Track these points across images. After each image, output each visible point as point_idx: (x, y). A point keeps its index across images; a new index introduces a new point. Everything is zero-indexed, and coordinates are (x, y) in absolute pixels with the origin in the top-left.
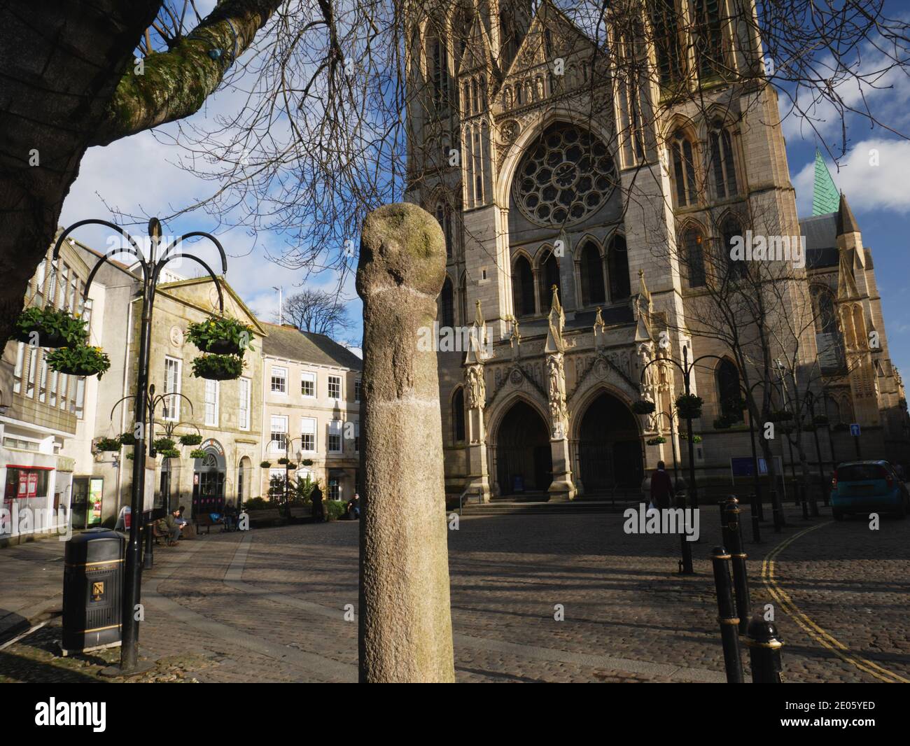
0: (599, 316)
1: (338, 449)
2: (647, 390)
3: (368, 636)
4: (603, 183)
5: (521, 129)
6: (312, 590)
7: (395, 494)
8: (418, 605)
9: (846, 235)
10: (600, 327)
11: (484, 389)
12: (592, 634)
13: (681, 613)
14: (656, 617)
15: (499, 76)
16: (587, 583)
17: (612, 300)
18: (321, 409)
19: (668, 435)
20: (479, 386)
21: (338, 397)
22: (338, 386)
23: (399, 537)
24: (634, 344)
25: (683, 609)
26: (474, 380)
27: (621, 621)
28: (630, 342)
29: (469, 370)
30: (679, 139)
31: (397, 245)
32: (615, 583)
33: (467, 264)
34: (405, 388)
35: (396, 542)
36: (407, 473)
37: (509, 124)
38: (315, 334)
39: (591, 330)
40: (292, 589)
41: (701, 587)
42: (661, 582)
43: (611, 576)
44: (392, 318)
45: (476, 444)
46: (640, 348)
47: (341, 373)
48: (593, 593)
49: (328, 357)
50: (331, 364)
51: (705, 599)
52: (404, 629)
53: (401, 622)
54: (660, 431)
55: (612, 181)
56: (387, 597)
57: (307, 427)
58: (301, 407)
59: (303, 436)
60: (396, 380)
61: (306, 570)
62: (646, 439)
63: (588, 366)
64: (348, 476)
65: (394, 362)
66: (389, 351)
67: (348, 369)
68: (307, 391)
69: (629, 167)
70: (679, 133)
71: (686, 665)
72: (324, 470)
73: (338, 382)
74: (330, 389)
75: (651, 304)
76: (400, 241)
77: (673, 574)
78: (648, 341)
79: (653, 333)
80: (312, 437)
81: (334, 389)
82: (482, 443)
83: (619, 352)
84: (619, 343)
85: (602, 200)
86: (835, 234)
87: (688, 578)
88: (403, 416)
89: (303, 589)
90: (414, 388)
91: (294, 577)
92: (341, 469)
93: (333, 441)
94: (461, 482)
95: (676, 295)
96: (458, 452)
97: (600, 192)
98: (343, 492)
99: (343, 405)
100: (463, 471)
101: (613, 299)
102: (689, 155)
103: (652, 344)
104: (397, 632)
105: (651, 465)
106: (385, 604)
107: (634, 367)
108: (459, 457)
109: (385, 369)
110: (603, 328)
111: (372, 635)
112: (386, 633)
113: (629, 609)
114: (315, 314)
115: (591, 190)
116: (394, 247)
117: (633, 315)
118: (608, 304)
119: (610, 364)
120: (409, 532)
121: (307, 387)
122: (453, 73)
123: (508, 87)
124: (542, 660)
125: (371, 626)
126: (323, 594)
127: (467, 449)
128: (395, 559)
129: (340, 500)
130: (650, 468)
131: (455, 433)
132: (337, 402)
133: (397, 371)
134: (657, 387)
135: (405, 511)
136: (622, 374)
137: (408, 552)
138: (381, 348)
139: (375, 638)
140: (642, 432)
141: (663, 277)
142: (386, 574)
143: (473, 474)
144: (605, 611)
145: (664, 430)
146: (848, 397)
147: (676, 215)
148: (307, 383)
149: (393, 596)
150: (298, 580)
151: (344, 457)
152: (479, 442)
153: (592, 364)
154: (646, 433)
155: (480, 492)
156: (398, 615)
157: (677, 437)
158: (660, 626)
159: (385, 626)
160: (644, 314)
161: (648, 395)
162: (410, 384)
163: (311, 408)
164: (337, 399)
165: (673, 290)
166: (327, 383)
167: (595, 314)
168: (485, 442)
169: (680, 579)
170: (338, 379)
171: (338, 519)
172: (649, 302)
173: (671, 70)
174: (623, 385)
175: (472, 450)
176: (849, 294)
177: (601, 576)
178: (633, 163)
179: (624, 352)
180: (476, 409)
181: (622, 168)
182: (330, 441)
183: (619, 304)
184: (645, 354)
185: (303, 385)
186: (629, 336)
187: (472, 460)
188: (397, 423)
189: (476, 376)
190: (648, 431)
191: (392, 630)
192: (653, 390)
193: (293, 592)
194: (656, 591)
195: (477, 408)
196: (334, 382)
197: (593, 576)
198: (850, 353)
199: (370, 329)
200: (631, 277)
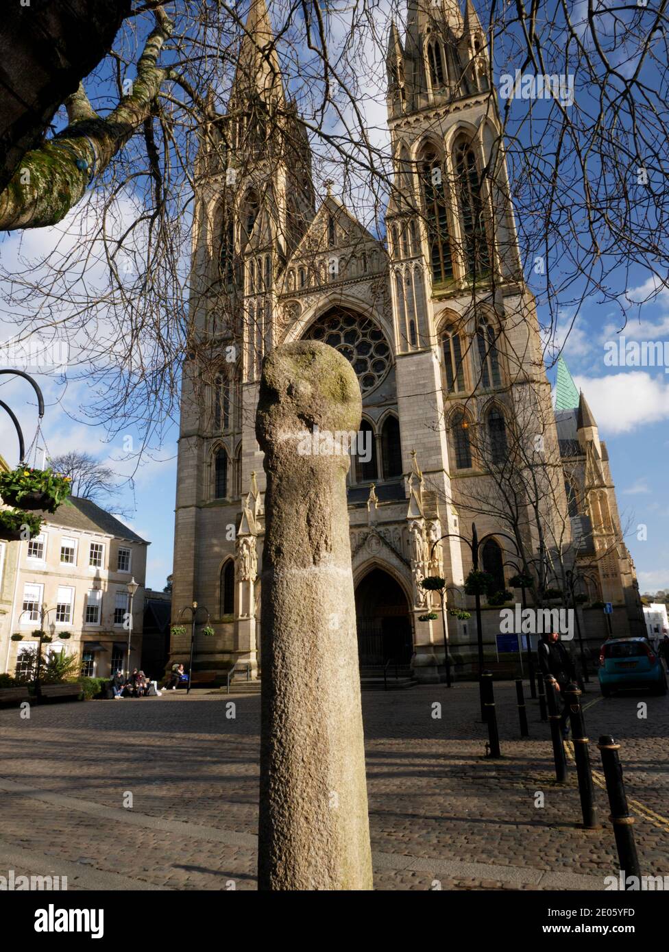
0: (373, 492)
1: (96, 621)
2: (418, 566)
3: (275, 873)
4: (378, 366)
5: (303, 309)
6: (89, 786)
7: (313, 684)
8: (343, 828)
9: (585, 429)
10: (373, 502)
11: (256, 562)
12: (428, 833)
13: (511, 803)
14: (488, 809)
15: (284, 260)
16: (395, 769)
17: (384, 478)
18: (80, 578)
19: (439, 611)
20: (251, 558)
21: (99, 565)
22: (100, 554)
23: (318, 740)
24: (406, 521)
25: (510, 798)
26: (246, 551)
27: (452, 815)
28: (403, 518)
29: (242, 541)
30: (450, 331)
31: (310, 387)
32: (425, 769)
33: (243, 434)
34: (323, 553)
35: (315, 745)
36: (327, 658)
37: (291, 304)
38: (77, 498)
39: (364, 506)
40: (62, 784)
41: (517, 772)
42: (473, 767)
43: (418, 761)
44: (306, 469)
45: (245, 618)
46: (412, 525)
47: (105, 540)
48: (409, 782)
49: (92, 522)
50: (92, 529)
51: (527, 786)
52: (326, 862)
53: (321, 853)
54: (429, 607)
55: (387, 364)
56: (302, 819)
57: (64, 597)
58: (59, 575)
59: (59, 606)
60: (312, 543)
61: (75, 759)
62: (417, 616)
63: (361, 541)
64: (105, 650)
65: (308, 521)
66: (303, 509)
67: (113, 536)
68: (67, 558)
69: (404, 353)
70: (448, 326)
71: (548, 868)
72: (79, 643)
73: (101, 549)
74: (91, 556)
75: (423, 482)
76: (312, 382)
77: (481, 758)
78: (420, 518)
79: (424, 510)
80: (69, 607)
81: (95, 557)
82: (252, 616)
83: (391, 528)
84: (392, 519)
85: (377, 382)
86: (576, 428)
87: (499, 762)
88: (321, 587)
89: (77, 785)
90: (333, 553)
91: (62, 769)
92: (97, 643)
93: (91, 613)
94: (226, 658)
95: (445, 474)
96: (224, 625)
97: (376, 374)
98: (97, 668)
99: (104, 574)
100: (229, 646)
101: (385, 475)
102: (457, 345)
103: (423, 521)
104: (316, 866)
105: (420, 640)
106: (300, 829)
107: (406, 543)
108: (225, 632)
109: (297, 529)
110: (376, 504)
111: (281, 872)
112: (302, 869)
113: (453, 800)
114: (79, 478)
115: (367, 372)
116: (305, 388)
117: (404, 493)
118: (380, 481)
119: (382, 539)
120: (331, 733)
121: (67, 554)
122: (238, 251)
123: (292, 269)
124: (388, 869)
125: (280, 858)
126: (103, 790)
127: (236, 623)
128: (313, 768)
129: (93, 676)
130: (419, 644)
131: (223, 606)
132: (98, 571)
133: (313, 531)
134: (427, 564)
135: (325, 706)
136: (393, 550)
137: (330, 758)
138: (291, 504)
139: (286, 875)
140: (412, 608)
141: (433, 458)
142: (301, 788)
143: (241, 649)
144: (429, 804)
145: (434, 606)
146: (596, 577)
147: (446, 399)
148: (67, 549)
149: (310, 817)
150: (67, 773)
151: (101, 629)
152: (248, 615)
153: (365, 539)
154: (416, 609)
155: (248, 668)
156: (317, 843)
157: (445, 613)
158: (497, 819)
159: (300, 859)
160: (416, 493)
161: (419, 571)
162: (329, 548)
163: (70, 576)
164: (98, 568)
165: (442, 470)
166: (89, 550)
167: (368, 490)
168: (255, 616)
169: (490, 763)
170: (101, 546)
171: (94, 698)
172: (420, 481)
173: (442, 269)
174: (394, 561)
175: (241, 624)
176: (596, 482)
177: (406, 761)
178: (407, 350)
179: (396, 529)
180: (246, 582)
181: (397, 354)
182: (88, 613)
183: (392, 481)
184: (416, 531)
185: (63, 552)
186: (402, 512)
187: (240, 634)
188: (314, 595)
189: (248, 548)
190: (418, 606)
191: (310, 864)
192: (423, 566)
193: (65, 789)
194: (473, 778)
195: (248, 581)
196: (97, 549)
197: (398, 761)
198: (597, 536)
199: (276, 481)
200: (404, 456)
